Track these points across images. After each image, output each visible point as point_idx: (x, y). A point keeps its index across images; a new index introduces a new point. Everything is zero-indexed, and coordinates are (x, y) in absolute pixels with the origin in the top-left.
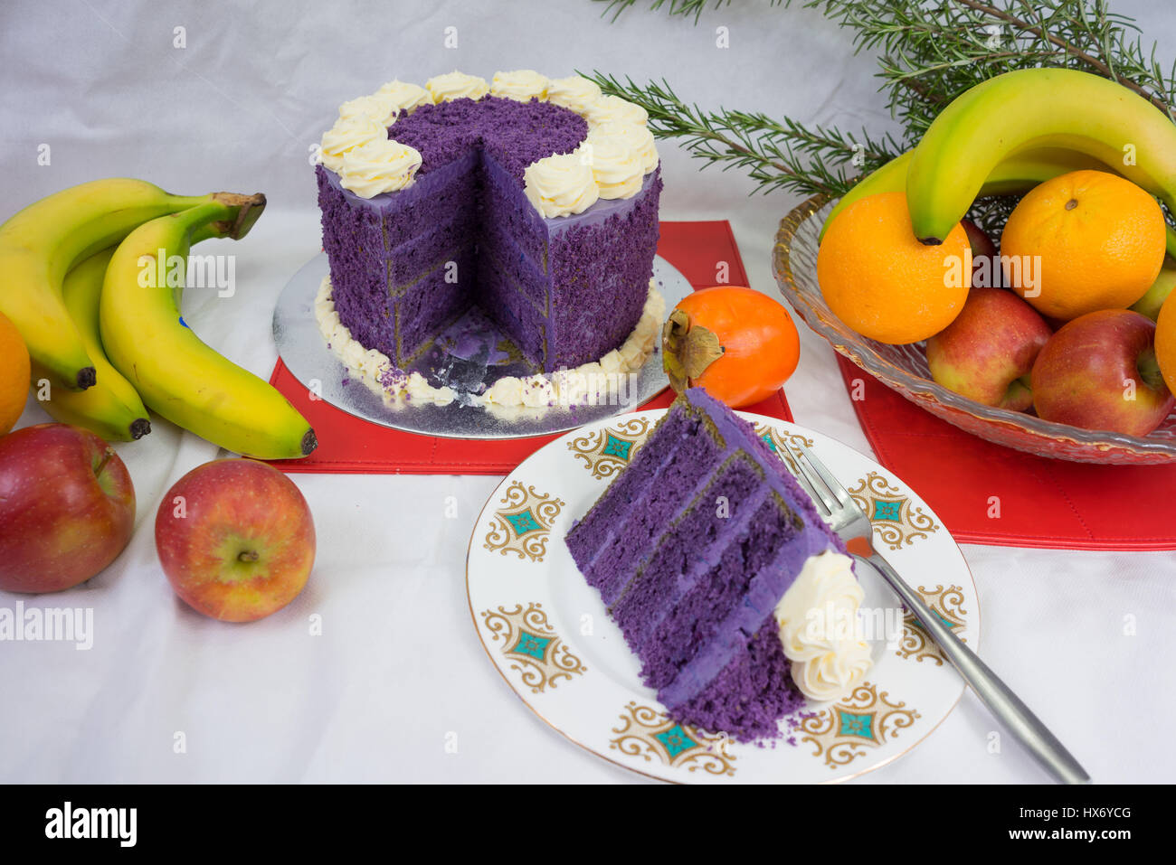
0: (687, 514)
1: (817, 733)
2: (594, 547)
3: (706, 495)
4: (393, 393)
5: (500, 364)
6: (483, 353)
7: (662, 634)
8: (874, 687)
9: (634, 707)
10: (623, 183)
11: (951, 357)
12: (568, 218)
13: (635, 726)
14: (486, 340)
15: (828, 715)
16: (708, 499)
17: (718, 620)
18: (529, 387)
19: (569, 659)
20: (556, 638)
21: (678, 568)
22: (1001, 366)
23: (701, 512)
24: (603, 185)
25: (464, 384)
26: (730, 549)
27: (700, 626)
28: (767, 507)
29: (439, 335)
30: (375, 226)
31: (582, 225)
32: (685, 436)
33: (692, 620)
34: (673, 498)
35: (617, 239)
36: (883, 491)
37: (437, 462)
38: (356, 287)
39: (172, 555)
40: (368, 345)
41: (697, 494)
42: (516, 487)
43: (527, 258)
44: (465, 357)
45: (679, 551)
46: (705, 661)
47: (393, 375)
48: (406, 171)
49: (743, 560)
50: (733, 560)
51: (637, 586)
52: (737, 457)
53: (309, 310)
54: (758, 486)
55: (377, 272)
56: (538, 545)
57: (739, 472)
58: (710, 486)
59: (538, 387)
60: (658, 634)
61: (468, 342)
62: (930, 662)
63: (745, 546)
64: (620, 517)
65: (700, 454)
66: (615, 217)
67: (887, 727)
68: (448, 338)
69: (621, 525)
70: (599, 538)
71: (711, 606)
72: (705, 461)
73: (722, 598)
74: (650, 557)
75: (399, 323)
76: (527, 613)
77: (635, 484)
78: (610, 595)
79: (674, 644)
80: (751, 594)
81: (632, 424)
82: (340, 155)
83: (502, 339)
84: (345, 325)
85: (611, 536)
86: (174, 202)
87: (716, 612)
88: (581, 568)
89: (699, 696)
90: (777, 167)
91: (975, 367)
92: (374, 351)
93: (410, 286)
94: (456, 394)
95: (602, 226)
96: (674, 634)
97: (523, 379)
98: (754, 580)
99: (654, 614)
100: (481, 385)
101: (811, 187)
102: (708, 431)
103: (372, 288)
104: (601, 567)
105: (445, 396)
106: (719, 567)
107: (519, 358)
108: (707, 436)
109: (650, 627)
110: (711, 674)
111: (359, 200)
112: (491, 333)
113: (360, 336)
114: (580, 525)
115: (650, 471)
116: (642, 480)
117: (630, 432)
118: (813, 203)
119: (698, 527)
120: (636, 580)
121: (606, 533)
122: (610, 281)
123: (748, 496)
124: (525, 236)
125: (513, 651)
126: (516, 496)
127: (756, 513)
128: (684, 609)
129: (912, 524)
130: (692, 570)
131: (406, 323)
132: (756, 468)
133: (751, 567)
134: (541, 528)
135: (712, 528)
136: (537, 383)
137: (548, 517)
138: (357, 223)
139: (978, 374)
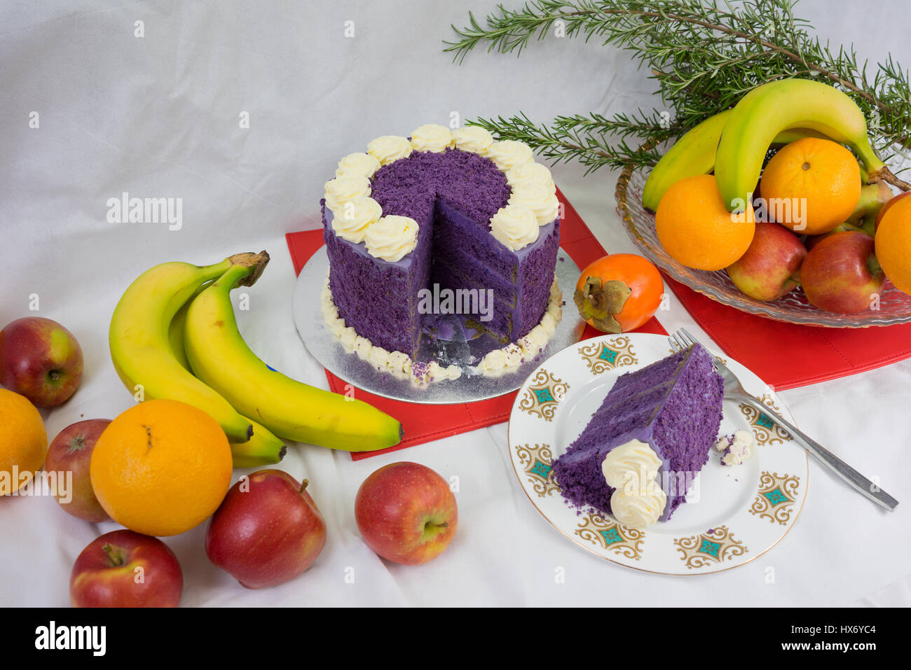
4: (422, 379)
5: (476, 339)
6: (458, 332)
11: (749, 272)
12: (527, 248)
18: (509, 354)
22: (781, 273)
24: (540, 218)
25: (460, 360)
30: (403, 279)
31: (535, 249)
37: (477, 421)
39: (391, 539)
40: (390, 349)
43: (493, 273)
44: (449, 338)
47: (420, 368)
48: (414, 238)
53: (323, 327)
55: (403, 305)
59: (514, 352)
66: (548, 237)
68: (430, 327)
82: (359, 231)
84: (364, 337)
86: (206, 272)
90: (598, 153)
91: (765, 276)
92: (396, 353)
94: (460, 368)
97: (504, 349)
100: (472, 358)
101: (621, 162)
105: (454, 372)
107: (484, 331)
111: (387, 264)
113: (381, 343)
118: (626, 174)
124: (492, 259)
136: (513, 351)
138: (388, 279)
139: (767, 280)
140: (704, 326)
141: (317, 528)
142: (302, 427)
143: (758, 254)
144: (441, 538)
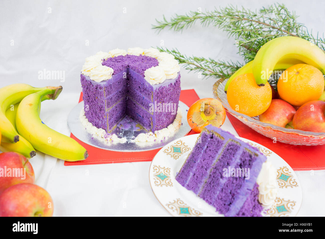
0: (217, 161)
2: (186, 178)
3: (222, 154)
4: (108, 141)
5: (137, 131)
6: (132, 128)
10: (172, 74)
12: (159, 84)
14: (132, 124)
16: (223, 155)
17: (239, 188)
18: (148, 136)
21: (219, 177)
23: (222, 160)
24: (167, 75)
25: (128, 137)
27: (233, 192)
28: (244, 153)
29: (118, 123)
30: (102, 90)
31: (163, 86)
32: (209, 139)
33: (229, 191)
34: (211, 158)
35: (171, 91)
37: (124, 159)
38: (95, 110)
40: (98, 127)
41: (219, 155)
43: (145, 98)
44: (127, 129)
45: (218, 173)
46: (238, 202)
47: (107, 135)
48: (110, 74)
51: (206, 186)
52: (230, 141)
53: (78, 119)
54: (239, 148)
55: (102, 104)
56: (169, 182)
57: (232, 145)
58: (223, 151)
59: (152, 136)
60: (218, 198)
61: (127, 125)
63: (240, 165)
64: (193, 168)
65: (216, 143)
66: (171, 84)
68: (120, 125)
69: (194, 170)
70: (187, 175)
72: (218, 145)
73: (238, 182)
74: (208, 177)
75: (108, 120)
77: (195, 157)
78: (197, 191)
79: (225, 200)
82: (89, 71)
83: (136, 124)
84: (91, 122)
85: (191, 174)
87: (237, 186)
88: (183, 185)
90: (209, 71)
92: (100, 129)
93: (111, 108)
94: (126, 140)
95: (168, 87)
97: (147, 133)
100: (133, 137)
102: (217, 136)
103: (100, 109)
104: (191, 184)
105: (124, 140)
107: (143, 129)
108: (217, 138)
109: (215, 196)
110: (241, 204)
111: (96, 83)
112: (133, 122)
113: (96, 125)
114: (179, 173)
115: (200, 152)
116: (198, 155)
119: (222, 164)
120: (205, 184)
121: (189, 173)
123: (237, 151)
124: (145, 91)
126: (156, 169)
127: (241, 156)
130: (225, 177)
131: (110, 119)
132: (237, 143)
135: (228, 163)
137: (168, 173)
138: (96, 90)
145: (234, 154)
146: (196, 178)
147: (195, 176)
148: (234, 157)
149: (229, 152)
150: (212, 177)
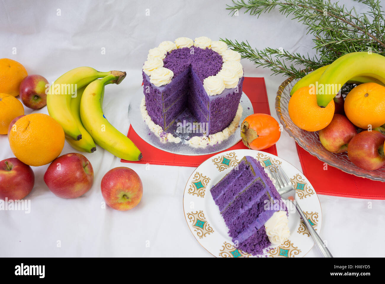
0: (244, 192)
1: (273, 254)
2: (218, 194)
4: (163, 139)
7: (235, 223)
8: (290, 241)
9: (226, 243)
11: (325, 136)
12: (216, 96)
13: (226, 249)
15: (277, 249)
16: (249, 189)
17: (250, 223)
18: (202, 140)
19: (210, 228)
20: (206, 222)
21: (240, 206)
22: (340, 141)
23: (247, 192)
24: (226, 85)
25: (183, 136)
26: (254, 205)
27: (245, 224)
28: (265, 195)
29: (176, 118)
31: (219, 98)
32: (245, 169)
33: (243, 222)
34: (240, 186)
35: (229, 100)
36: (300, 180)
37: (175, 162)
38: (153, 108)
40: (156, 123)
41: (247, 187)
42: (197, 174)
43: (203, 103)
45: (241, 202)
46: (245, 233)
47: (163, 134)
49: (258, 208)
50: (255, 208)
51: (229, 208)
52: (258, 180)
53: (139, 108)
54: (263, 189)
55: (160, 106)
56: (203, 192)
57: (259, 184)
58: (250, 186)
59: (204, 140)
60: (233, 223)
62: (306, 235)
63: (258, 205)
64: (226, 188)
65: (248, 176)
66: (229, 94)
67: (292, 254)
68: (179, 120)
69: (226, 190)
70: (219, 192)
71: (248, 219)
72: (250, 178)
73: (251, 218)
74: (233, 201)
76: (199, 214)
77: (230, 179)
78: (221, 209)
79: (238, 227)
80: (259, 218)
81: (231, 154)
82: (150, 71)
84: (150, 115)
85: (223, 192)
86: (100, 74)
87: (249, 221)
88: (214, 199)
89: (243, 242)
90: (280, 68)
91: (332, 141)
92: (158, 125)
93: (169, 108)
94: (181, 139)
95: (225, 97)
96: (238, 224)
97: (200, 137)
98: (260, 214)
99: (233, 217)
100: (188, 137)
101: (289, 74)
102: (251, 170)
103: (158, 110)
104: (220, 201)
105: (178, 140)
106: (251, 209)
108: (251, 171)
109: (232, 221)
110: (247, 237)
111: (155, 87)
113: (154, 120)
114: (214, 187)
115: (235, 177)
116: (232, 179)
117: (230, 157)
118: (289, 80)
119: (246, 196)
120: (229, 206)
121: (221, 191)
122: (227, 110)
123: (260, 191)
124: (203, 98)
125: (195, 225)
126: (197, 177)
127: (262, 196)
128: (241, 218)
129: (307, 192)
130: (244, 208)
132: (263, 184)
133: (259, 211)
134: (204, 187)
135: (250, 198)
136: (204, 139)
137: (206, 184)
138: (155, 93)
139: (332, 143)
140: (299, 155)
141: (83, 182)
142: (103, 142)
143: (332, 130)
144: (129, 203)
145: (257, 192)
146: (225, 198)
147: (224, 195)
148: (256, 195)
149: (255, 188)
150: (235, 204)
